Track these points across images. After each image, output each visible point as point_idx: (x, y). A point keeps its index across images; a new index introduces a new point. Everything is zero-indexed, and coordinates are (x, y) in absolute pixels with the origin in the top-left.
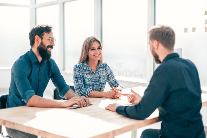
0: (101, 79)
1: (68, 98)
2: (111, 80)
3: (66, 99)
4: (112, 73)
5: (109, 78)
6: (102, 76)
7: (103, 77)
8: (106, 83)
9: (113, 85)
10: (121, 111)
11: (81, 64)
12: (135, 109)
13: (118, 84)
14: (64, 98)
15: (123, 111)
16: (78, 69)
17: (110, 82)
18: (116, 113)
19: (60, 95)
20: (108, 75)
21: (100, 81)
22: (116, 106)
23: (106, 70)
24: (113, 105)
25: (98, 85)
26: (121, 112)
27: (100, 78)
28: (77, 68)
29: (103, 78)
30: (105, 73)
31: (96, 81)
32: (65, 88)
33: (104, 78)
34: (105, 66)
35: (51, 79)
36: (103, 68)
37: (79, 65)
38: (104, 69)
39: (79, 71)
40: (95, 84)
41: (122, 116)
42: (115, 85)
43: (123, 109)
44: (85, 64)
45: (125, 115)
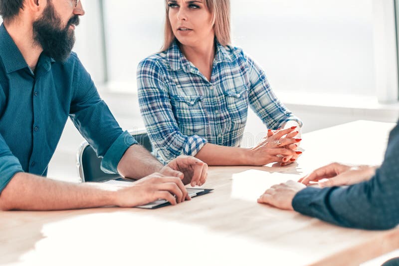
0: (231, 100)
2: (265, 101)
4: (263, 77)
5: (256, 94)
6: (234, 91)
7: (237, 93)
8: (246, 111)
9: (271, 116)
10: (314, 205)
11: (163, 55)
13: (288, 115)
14: (118, 175)
15: (322, 204)
16: (154, 71)
17: (263, 108)
19: (104, 166)
20: (252, 87)
21: (225, 106)
22: (291, 191)
23: (242, 69)
24: (281, 188)
25: (221, 118)
26: (314, 210)
27: (226, 95)
28: (148, 69)
29: (235, 97)
30: (240, 82)
31: (216, 108)
32: (117, 141)
33: (239, 95)
34: (239, 60)
35: (71, 117)
36: (234, 63)
37: (155, 60)
38: (238, 68)
39: (156, 75)
40: (211, 118)
42: (279, 117)
43: (322, 197)
44: (173, 54)
45: (330, 218)
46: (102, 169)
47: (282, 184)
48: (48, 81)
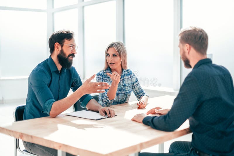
0: (126, 87)
1: (90, 108)
2: (137, 89)
3: (88, 109)
4: (137, 80)
5: (134, 86)
6: (127, 84)
7: (129, 85)
8: (131, 91)
9: (138, 94)
10: (148, 122)
11: (105, 71)
12: (164, 120)
13: (144, 93)
14: (86, 109)
15: (151, 122)
16: (101, 77)
17: (136, 91)
18: (142, 124)
19: (82, 105)
20: (133, 84)
21: (125, 89)
22: (143, 116)
23: (131, 77)
24: (139, 115)
25: (123, 93)
26: (148, 124)
27: (125, 86)
28: (100, 77)
29: (128, 86)
30: (130, 81)
31: (122, 90)
32: (87, 97)
33: (129, 86)
34: (130, 74)
35: (72, 88)
36: (128, 75)
37: (102, 73)
38: (129, 77)
39: (102, 78)
40: (120, 93)
41: (149, 127)
42: (141, 94)
43: (150, 120)
44: (108, 71)
45: (153, 126)
46: (81, 106)
47: (140, 114)
48: (64, 76)
